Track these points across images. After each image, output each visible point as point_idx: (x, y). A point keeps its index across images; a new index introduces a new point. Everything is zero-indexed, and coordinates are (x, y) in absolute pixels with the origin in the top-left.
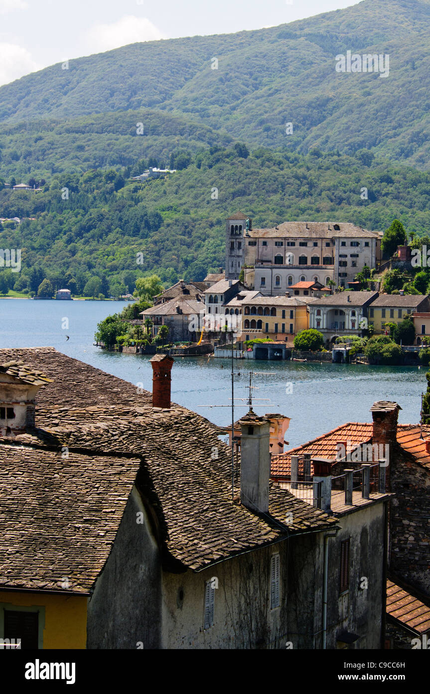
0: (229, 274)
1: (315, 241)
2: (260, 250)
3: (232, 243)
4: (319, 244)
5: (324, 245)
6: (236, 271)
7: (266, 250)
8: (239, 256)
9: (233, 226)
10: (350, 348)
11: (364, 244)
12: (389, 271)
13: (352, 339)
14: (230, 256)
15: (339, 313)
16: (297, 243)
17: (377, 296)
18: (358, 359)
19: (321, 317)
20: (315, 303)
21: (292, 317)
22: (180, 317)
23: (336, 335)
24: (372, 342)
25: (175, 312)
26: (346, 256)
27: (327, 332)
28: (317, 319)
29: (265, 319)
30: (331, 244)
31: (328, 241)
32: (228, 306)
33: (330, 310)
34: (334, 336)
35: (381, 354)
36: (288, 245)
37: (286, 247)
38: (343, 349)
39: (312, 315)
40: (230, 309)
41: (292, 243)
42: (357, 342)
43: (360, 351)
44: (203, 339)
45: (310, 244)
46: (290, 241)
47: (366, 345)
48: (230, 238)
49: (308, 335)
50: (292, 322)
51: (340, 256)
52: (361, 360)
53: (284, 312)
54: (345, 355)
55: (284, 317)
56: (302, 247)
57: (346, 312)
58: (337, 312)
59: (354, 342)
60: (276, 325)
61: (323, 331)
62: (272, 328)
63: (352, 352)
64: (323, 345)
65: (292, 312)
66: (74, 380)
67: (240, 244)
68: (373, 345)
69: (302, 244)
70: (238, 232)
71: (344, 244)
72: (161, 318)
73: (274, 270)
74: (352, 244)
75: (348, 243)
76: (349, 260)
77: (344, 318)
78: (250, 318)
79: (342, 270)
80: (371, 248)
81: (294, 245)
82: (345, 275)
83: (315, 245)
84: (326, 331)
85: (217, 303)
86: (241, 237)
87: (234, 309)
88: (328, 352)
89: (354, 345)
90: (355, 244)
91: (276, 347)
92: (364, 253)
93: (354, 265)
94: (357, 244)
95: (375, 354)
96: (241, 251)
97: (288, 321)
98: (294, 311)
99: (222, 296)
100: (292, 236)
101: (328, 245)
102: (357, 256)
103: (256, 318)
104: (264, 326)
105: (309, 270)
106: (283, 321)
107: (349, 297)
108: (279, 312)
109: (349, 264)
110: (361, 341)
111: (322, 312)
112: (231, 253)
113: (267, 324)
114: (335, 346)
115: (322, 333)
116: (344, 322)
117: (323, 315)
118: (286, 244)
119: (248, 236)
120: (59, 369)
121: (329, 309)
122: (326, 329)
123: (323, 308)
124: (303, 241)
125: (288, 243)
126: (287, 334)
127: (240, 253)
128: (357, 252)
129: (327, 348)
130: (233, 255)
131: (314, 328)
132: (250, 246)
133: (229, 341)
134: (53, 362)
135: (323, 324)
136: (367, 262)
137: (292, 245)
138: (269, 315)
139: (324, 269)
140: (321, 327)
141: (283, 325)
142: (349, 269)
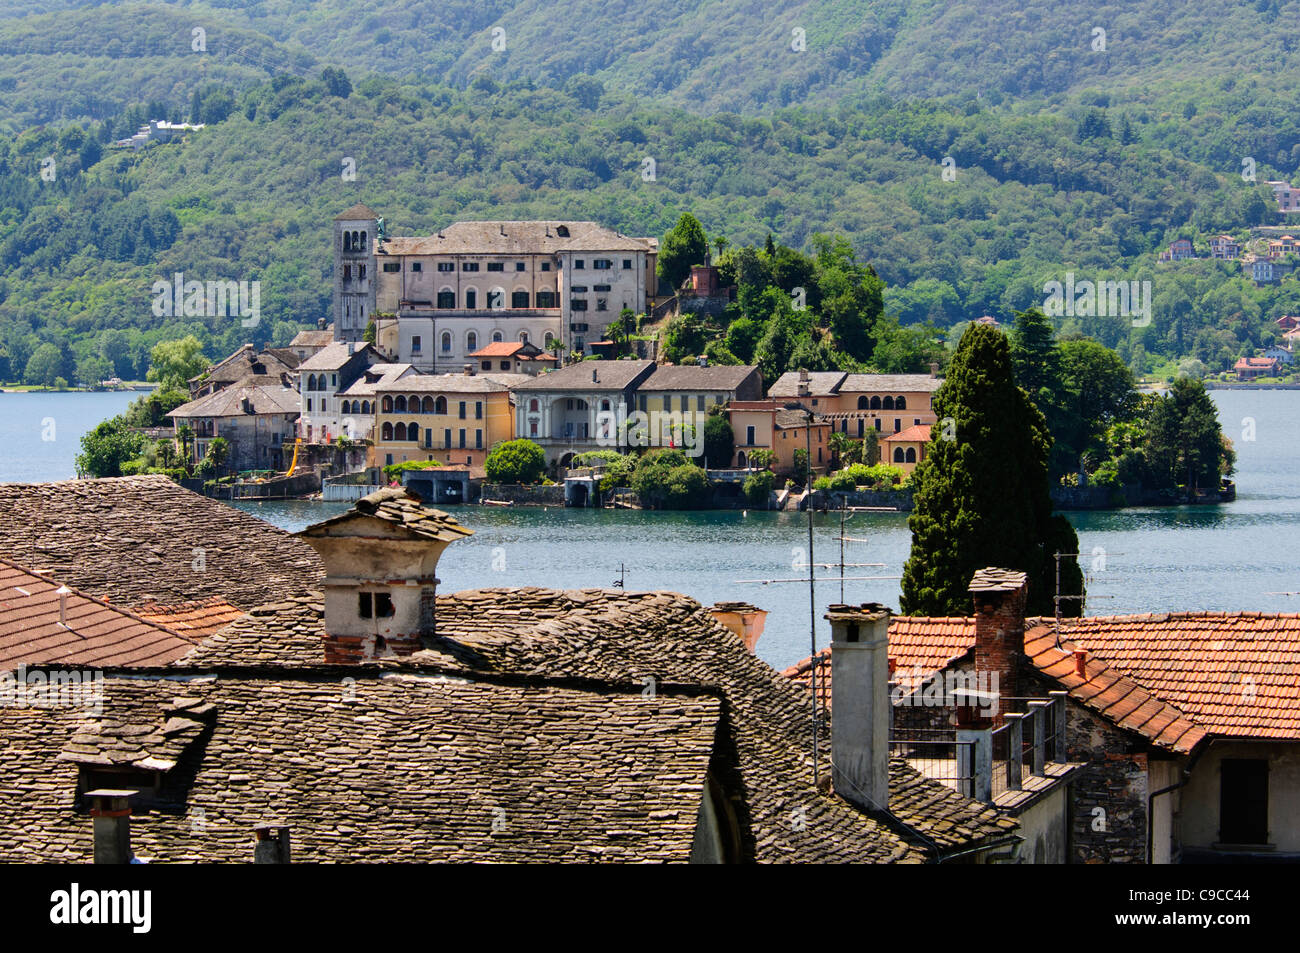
0: (343, 331)
1: (519, 261)
2: (408, 281)
3: (347, 269)
4: (528, 267)
5: (539, 267)
6: (355, 325)
7: (420, 280)
8: (360, 295)
9: (347, 233)
10: (600, 476)
11: (621, 265)
12: (677, 318)
13: (605, 458)
14: (344, 294)
15: (575, 406)
16: (483, 264)
17: (652, 369)
18: (618, 499)
19: (539, 415)
20: (525, 386)
21: (479, 416)
22: (250, 421)
23: (571, 451)
24: (647, 463)
25: (240, 411)
26: (585, 289)
27: (553, 446)
28: (531, 419)
29: (425, 421)
30: (552, 266)
31: (547, 260)
32: (348, 396)
33: (556, 401)
34: (566, 452)
35: (667, 488)
36: (465, 269)
37: (461, 272)
38: (587, 478)
39: (521, 411)
40: (351, 401)
41: (472, 265)
42: (615, 464)
43: (622, 482)
44: (298, 463)
45: (510, 266)
46: (470, 260)
47: (633, 469)
48: (343, 258)
49: (514, 453)
50: (480, 425)
51: (573, 289)
52: (625, 499)
53: (463, 405)
54: (591, 493)
55: (462, 415)
56: (492, 273)
57: (591, 404)
58: (572, 403)
59: (609, 464)
60: (448, 433)
61: (544, 442)
62: (438, 438)
63: (607, 485)
64: (545, 471)
65: (479, 405)
66: (216, 545)
67: (363, 269)
68: (649, 470)
69: (493, 267)
70: (358, 244)
71: (580, 265)
72: (211, 424)
73: (439, 321)
74: (597, 265)
75: (589, 262)
76: (591, 297)
77: (587, 416)
78: (394, 419)
79: (578, 317)
80: (635, 272)
81: (477, 270)
82: (584, 327)
83: (521, 267)
84: (550, 442)
85: (325, 389)
86: (366, 254)
87: (361, 401)
88: (556, 485)
89: (609, 471)
90: (603, 264)
91: (449, 478)
92: (621, 282)
93: (602, 306)
94: (608, 264)
95: (654, 487)
96: (365, 283)
97: (471, 424)
98: (484, 403)
99: (334, 376)
100: (472, 250)
101: (546, 267)
102: (608, 288)
103: (407, 419)
104: (422, 436)
105: (511, 320)
106: (462, 425)
107: (595, 372)
108: (453, 405)
109: (592, 306)
110: (624, 462)
111: (540, 404)
112: (345, 289)
113: (429, 432)
114: (570, 472)
115: (543, 446)
116: (587, 425)
117: (544, 409)
118: (461, 266)
119: (383, 251)
120: (184, 522)
121: (555, 397)
122: (551, 438)
123: (542, 396)
124: (495, 261)
125: (465, 265)
126: (471, 450)
127: (365, 287)
128: (608, 280)
129: (554, 478)
130: (349, 291)
131: (525, 437)
132: (386, 274)
133: (350, 466)
134: (169, 508)
135: (544, 429)
136: (628, 300)
137: (472, 270)
138: (432, 412)
139: (539, 316)
140: (540, 434)
141: (463, 432)
142: (592, 316)
